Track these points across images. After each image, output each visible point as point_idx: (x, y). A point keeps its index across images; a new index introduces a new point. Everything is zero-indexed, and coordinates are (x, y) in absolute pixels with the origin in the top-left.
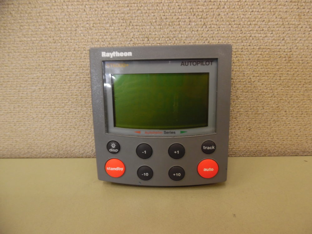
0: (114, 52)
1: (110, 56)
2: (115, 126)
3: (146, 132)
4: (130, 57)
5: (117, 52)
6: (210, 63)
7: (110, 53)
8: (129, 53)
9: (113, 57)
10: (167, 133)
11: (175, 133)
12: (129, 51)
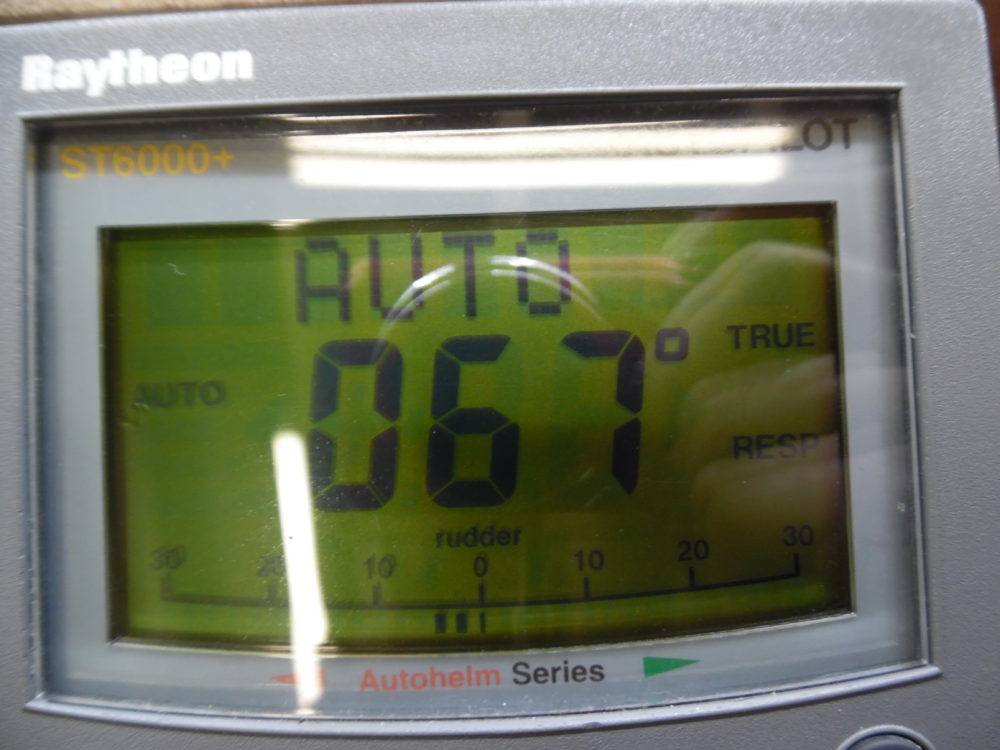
0: (116, 55)
1: (86, 83)
2: (120, 627)
3: (369, 673)
4: (239, 85)
5: (136, 54)
6: (838, 131)
7: (88, 64)
8: (229, 57)
9: (111, 90)
10: (539, 675)
11: (602, 676)
12: (235, 47)
